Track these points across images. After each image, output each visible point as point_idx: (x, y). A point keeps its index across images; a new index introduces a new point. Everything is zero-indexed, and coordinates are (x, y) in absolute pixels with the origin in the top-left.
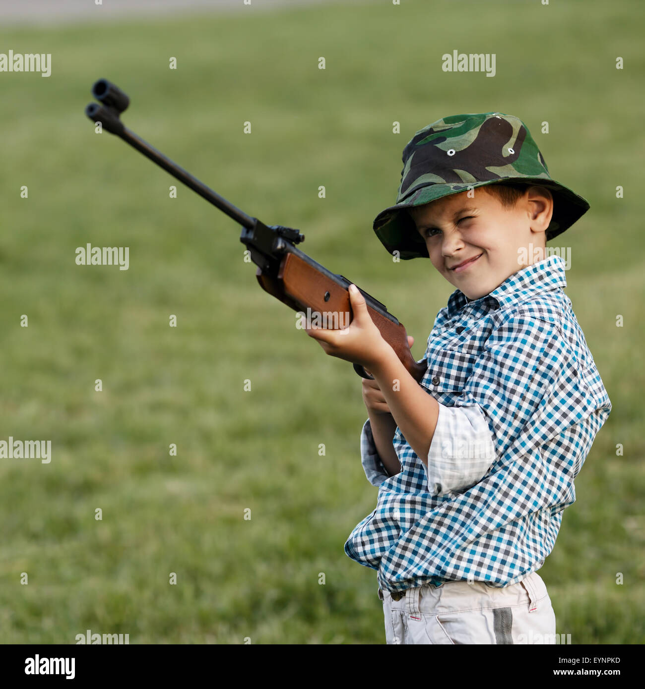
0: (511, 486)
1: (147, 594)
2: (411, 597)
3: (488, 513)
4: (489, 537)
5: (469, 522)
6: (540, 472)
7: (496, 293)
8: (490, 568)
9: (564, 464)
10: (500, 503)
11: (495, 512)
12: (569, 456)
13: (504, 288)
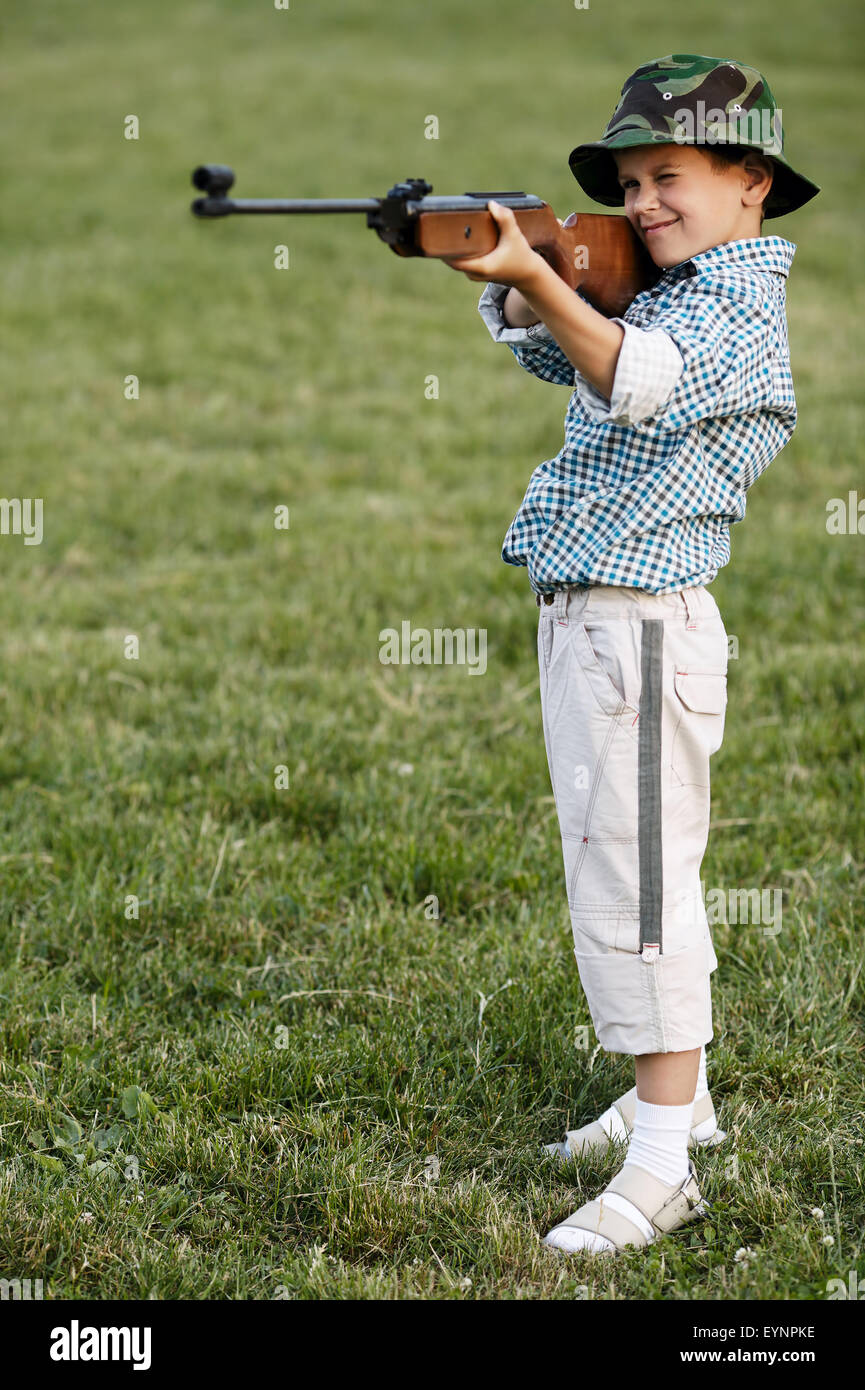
0: (669, 488)
1: (322, 620)
2: (560, 599)
3: (640, 516)
4: (639, 540)
5: (617, 523)
6: (701, 475)
7: (698, 259)
8: (639, 573)
9: (728, 470)
10: (655, 506)
11: (648, 515)
12: (734, 462)
13: (708, 256)
